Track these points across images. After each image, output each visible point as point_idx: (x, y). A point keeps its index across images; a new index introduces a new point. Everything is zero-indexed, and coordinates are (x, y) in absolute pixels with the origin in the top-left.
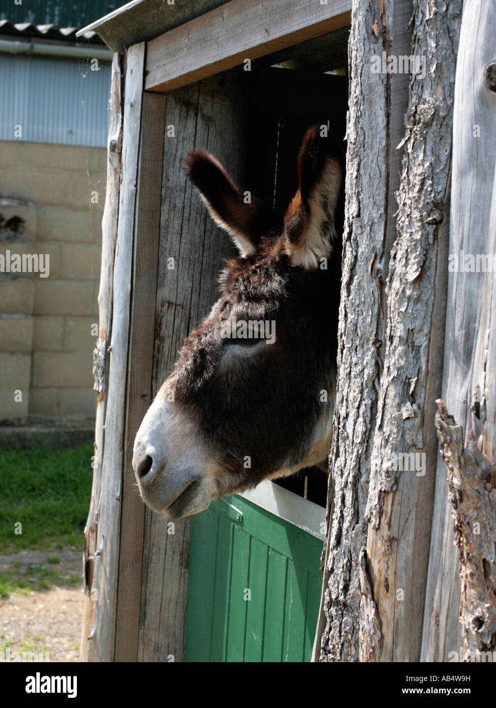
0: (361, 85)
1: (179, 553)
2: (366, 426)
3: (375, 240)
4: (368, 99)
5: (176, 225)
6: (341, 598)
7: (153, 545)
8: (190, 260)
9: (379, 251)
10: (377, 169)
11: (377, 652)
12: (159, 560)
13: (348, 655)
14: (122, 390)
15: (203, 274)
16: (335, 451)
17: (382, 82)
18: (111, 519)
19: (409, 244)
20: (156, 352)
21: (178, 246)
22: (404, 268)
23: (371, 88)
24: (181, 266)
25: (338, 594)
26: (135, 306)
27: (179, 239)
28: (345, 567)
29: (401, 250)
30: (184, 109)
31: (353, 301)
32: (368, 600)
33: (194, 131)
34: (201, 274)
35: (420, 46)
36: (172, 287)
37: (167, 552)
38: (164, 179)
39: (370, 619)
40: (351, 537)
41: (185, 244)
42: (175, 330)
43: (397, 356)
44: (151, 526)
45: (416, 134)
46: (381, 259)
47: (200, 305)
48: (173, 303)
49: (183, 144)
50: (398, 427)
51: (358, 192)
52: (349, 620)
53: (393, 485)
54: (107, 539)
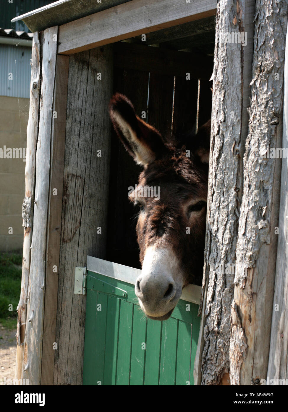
0: (226, 51)
1: (79, 318)
2: (231, 235)
3: (235, 134)
4: (230, 58)
5: (76, 131)
6: (216, 329)
7: (63, 314)
8: (85, 151)
9: (238, 140)
10: (236, 96)
11: (244, 356)
12: (67, 323)
13: (221, 360)
14: (45, 226)
15: (92, 158)
16: (208, 249)
17: (239, 49)
18: (38, 300)
19: (260, 136)
20: (64, 203)
21: (78, 142)
22: (257, 149)
23: (232, 53)
24: (79, 154)
25: (214, 327)
26: (52, 177)
27: (78, 138)
28: (218, 312)
29: (254, 139)
30: (81, 64)
31: (222, 167)
32: (238, 328)
33: (87, 77)
34: (91, 158)
35: (263, 30)
36: (74, 166)
37: (72, 318)
38: (68, 105)
39: (240, 338)
40: (222, 295)
41: (82, 141)
42: (76, 191)
43: (253, 196)
44: (62, 303)
45: (262, 77)
46: (239, 144)
47: (90, 176)
48: (75, 175)
49: (80, 85)
50: (256, 233)
51: (224, 108)
52: (222, 341)
53: (254, 264)
54: (35, 312)
